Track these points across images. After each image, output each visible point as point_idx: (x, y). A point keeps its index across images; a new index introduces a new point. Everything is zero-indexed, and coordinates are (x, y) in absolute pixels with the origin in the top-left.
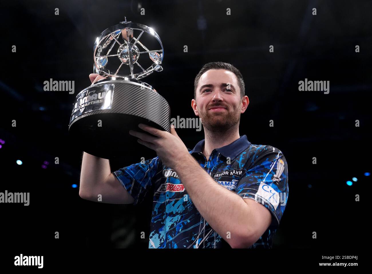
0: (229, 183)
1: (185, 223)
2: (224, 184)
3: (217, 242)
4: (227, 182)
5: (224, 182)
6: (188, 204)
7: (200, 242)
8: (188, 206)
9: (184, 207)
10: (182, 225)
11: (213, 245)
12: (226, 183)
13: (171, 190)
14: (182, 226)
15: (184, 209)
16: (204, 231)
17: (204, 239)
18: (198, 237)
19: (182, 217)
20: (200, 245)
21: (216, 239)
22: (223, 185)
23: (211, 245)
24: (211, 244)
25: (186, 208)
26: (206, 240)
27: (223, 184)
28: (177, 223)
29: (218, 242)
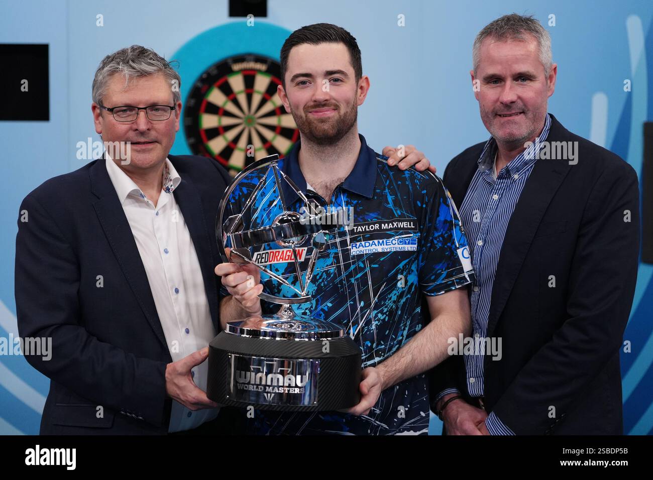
0: (383, 241)
1: (326, 309)
2: (377, 244)
3: (377, 325)
4: (381, 241)
5: (376, 241)
6: (319, 279)
7: (356, 330)
8: (321, 282)
9: (314, 285)
10: (321, 313)
11: (372, 329)
12: (379, 242)
13: (279, 260)
14: (323, 315)
15: (316, 288)
16: (359, 315)
17: (361, 325)
18: (351, 324)
19: (317, 301)
20: (355, 334)
21: (375, 321)
22: (376, 246)
23: (369, 330)
24: (368, 328)
25: (319, 286)
26: (363, 325)
27: (375, 244)
28: (311, 311)
29: (379, 324)
